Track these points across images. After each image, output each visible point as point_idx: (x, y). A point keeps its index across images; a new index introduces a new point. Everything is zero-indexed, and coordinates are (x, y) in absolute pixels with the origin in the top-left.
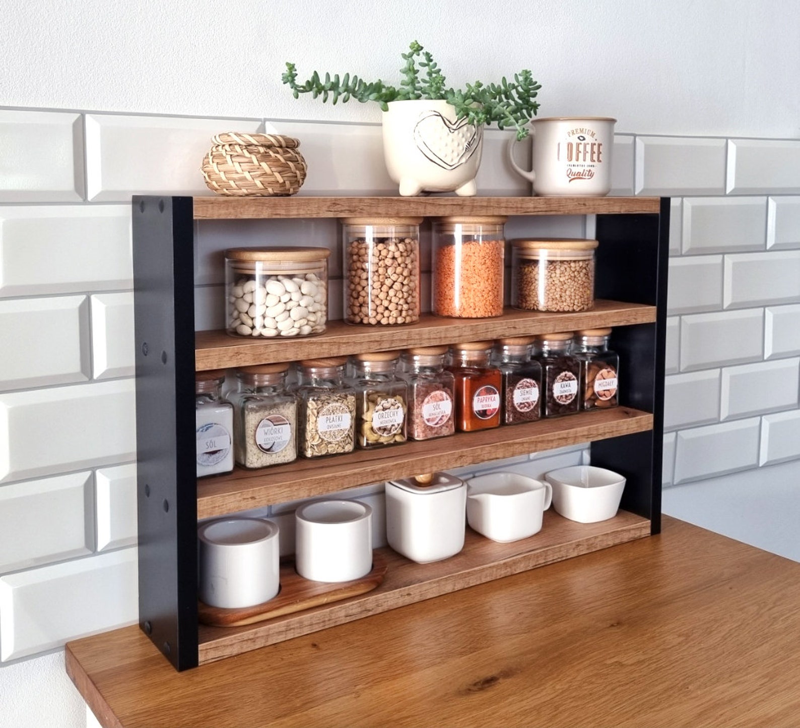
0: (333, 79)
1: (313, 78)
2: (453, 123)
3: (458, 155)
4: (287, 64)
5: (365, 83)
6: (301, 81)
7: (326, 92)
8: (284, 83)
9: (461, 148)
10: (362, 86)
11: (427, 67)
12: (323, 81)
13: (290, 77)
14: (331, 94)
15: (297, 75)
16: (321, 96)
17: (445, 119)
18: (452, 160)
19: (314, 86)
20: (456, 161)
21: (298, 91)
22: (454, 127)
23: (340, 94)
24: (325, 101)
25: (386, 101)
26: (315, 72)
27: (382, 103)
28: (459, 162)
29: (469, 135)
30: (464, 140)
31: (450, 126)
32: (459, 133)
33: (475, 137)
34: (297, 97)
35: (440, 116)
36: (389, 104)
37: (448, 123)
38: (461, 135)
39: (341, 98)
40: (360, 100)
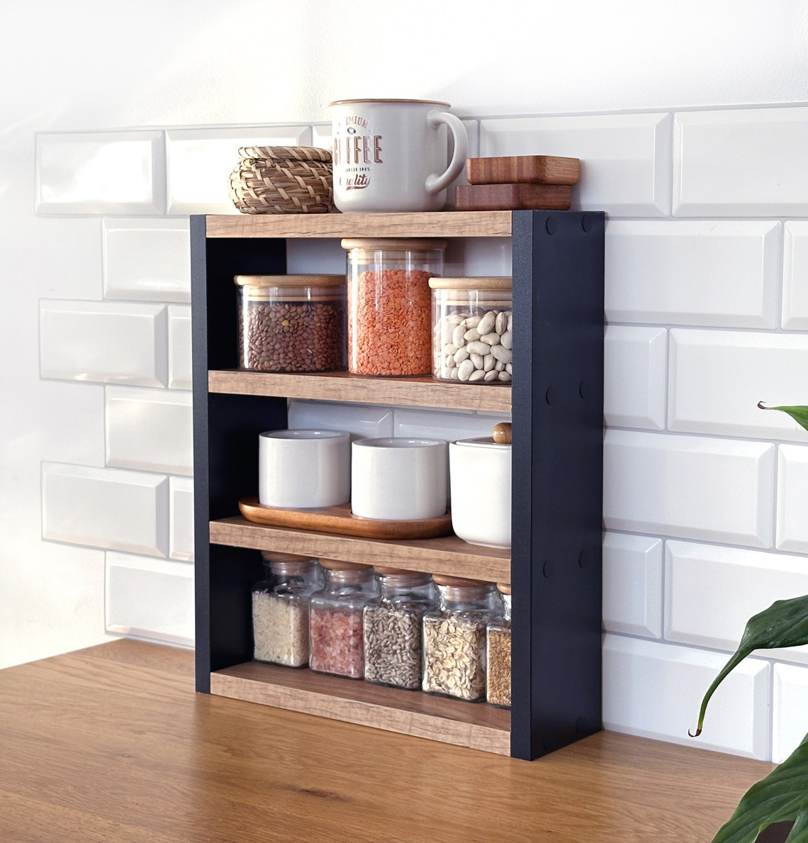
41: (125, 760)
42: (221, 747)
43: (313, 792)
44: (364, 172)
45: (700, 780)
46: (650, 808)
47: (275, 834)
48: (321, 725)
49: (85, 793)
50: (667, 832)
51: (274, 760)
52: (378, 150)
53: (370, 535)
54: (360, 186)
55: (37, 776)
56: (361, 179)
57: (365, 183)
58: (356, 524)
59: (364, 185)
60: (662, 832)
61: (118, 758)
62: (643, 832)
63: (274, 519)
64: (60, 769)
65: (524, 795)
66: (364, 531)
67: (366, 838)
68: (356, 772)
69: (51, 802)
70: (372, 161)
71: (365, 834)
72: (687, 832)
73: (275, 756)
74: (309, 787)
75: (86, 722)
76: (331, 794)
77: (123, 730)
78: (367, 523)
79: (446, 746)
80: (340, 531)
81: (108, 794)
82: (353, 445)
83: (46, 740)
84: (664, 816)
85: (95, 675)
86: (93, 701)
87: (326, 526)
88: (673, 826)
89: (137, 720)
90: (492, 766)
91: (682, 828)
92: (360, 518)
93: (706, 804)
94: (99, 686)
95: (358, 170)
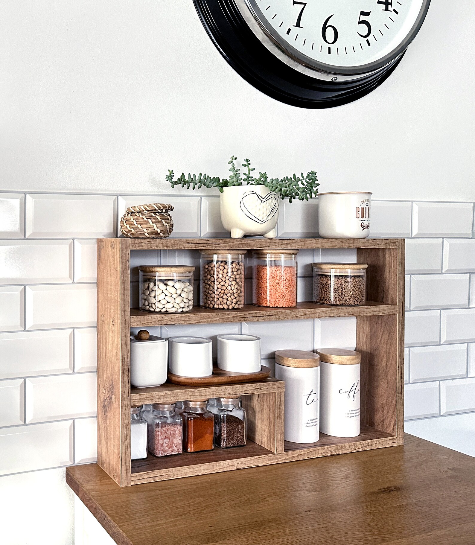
0: (192, 177)
1: (182, 176)
2: (263, 198)
3: (266, 215)
4: (169, 170)
5: (210, 178)
6: (175, 179)
7: (188, 183)
8: (167, 181)
9: (268, 211)
10: (209, 179)
11: (247, 167)
12: (187, 178)
13: (170, 178)
14: (191, 184)
15: (174, 176)
16: (186, 186)
17: (258, 195)
18: (263, 218)
19: (182, 181)
20: (265, 218)
21: (174, 184)
22: (264, 200)
23: (196, 184)
24: (188, 188)
25: (222, 187)
26: (183, 174)
27: (220, 188)
28: (266, 219)
29: (272, 204)
30: (270, 207)
31: (262, 199)
32: (267, 203)
33: (276, 205)
34: (174, 187)
35: (256, 194)
36: (224, 188)
37: (260, 198)
38: (268, 204)
39: (197, 186)
40: (208, 187)
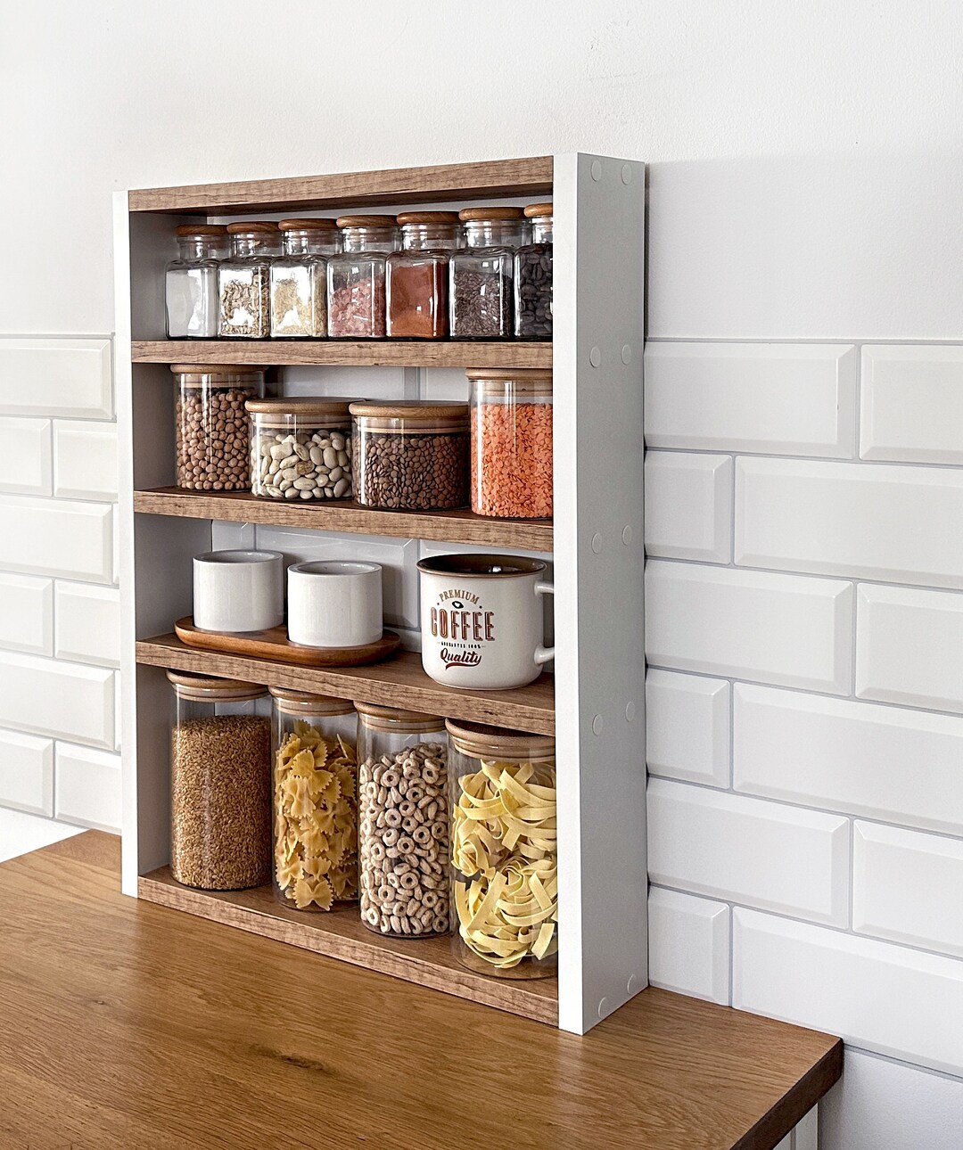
41: (99, 1008)
42: (196, 991)
43: (296, 1061)
44: (474, 649)
45: (698, 1045)
46: (653, 1089)
47: (259, 1125)
48: (295, 959)
49: (60, 1058)
50: (674, 1126)
51: (250, 1010)
52: (489, 626)
53: (307, 662)
54: (469, 663)
55: (10, 1030)
56: (470, 656)
57: (475, 661)
58: (293, 651)
59: (474, 663)
60: (669, 1125)
61: (92, 1005)
62: (649, 1125)
63: (209, 644)
64: (33, 1021)
65: (516, 1067)
66: (300, 658)
67: (356, 1133)
68: (337, 1031)
69: (26, 1071)
70: (483, 637)
71: (356, 1126)
72: (695, 1125)
73: (251, 1005)
74: (289, 1054)
75: (58, 951)
76: (314, 1063)
77: (95, 964)
78: (303, 651)
79: (426, 991)
80: (276, 658)
81: (84, 1060)
82: (289, 571)
83: (18, 977)
84: (668, 1100)
85: (65, 881)
86: (65, 921)
87: (262, 653)
88: (680, 1116)
89: (109, 949)
90: (478, 1024)
91: (689, 1120)
92: (297, 646)
93: (711, 1081)
94: (71, 899)
95: (467, 646)
